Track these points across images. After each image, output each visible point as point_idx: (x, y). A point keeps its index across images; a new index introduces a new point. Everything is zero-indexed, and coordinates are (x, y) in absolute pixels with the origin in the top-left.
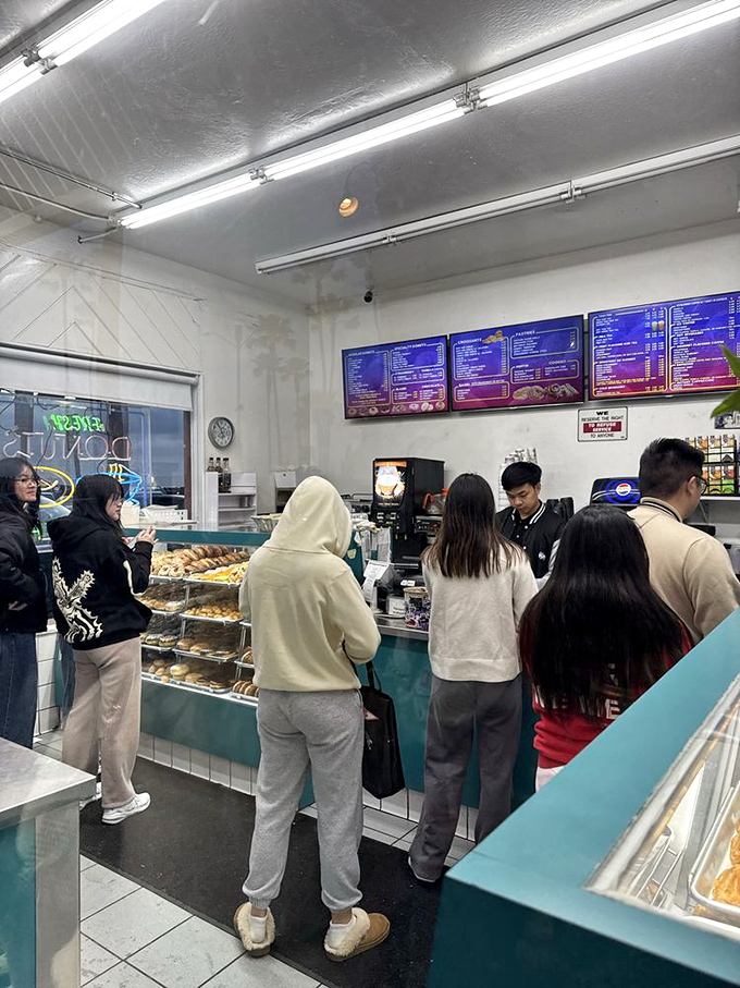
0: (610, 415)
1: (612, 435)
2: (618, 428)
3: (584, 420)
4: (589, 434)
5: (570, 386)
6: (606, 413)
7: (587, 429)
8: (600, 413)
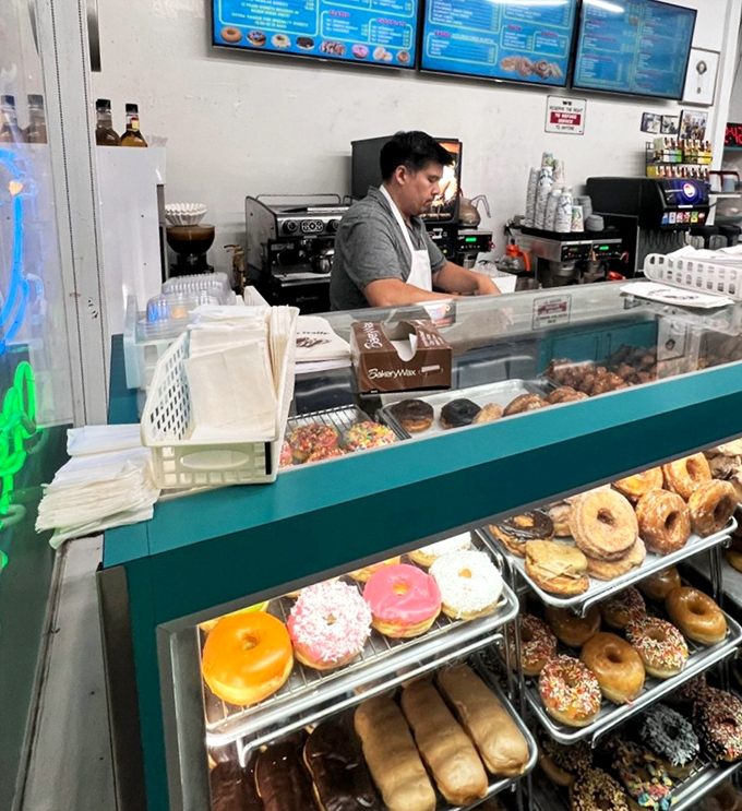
0: (572, 107)
1: (572, 128)
2: (577, 121)
3: (551, 108)
4: (555, 125)
5: (557, 67)
6: (570, 103)
7: (554, 119)
8: (565, 103)
